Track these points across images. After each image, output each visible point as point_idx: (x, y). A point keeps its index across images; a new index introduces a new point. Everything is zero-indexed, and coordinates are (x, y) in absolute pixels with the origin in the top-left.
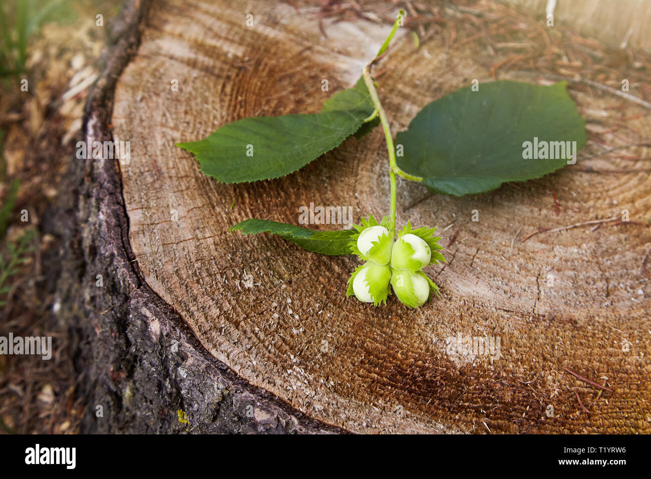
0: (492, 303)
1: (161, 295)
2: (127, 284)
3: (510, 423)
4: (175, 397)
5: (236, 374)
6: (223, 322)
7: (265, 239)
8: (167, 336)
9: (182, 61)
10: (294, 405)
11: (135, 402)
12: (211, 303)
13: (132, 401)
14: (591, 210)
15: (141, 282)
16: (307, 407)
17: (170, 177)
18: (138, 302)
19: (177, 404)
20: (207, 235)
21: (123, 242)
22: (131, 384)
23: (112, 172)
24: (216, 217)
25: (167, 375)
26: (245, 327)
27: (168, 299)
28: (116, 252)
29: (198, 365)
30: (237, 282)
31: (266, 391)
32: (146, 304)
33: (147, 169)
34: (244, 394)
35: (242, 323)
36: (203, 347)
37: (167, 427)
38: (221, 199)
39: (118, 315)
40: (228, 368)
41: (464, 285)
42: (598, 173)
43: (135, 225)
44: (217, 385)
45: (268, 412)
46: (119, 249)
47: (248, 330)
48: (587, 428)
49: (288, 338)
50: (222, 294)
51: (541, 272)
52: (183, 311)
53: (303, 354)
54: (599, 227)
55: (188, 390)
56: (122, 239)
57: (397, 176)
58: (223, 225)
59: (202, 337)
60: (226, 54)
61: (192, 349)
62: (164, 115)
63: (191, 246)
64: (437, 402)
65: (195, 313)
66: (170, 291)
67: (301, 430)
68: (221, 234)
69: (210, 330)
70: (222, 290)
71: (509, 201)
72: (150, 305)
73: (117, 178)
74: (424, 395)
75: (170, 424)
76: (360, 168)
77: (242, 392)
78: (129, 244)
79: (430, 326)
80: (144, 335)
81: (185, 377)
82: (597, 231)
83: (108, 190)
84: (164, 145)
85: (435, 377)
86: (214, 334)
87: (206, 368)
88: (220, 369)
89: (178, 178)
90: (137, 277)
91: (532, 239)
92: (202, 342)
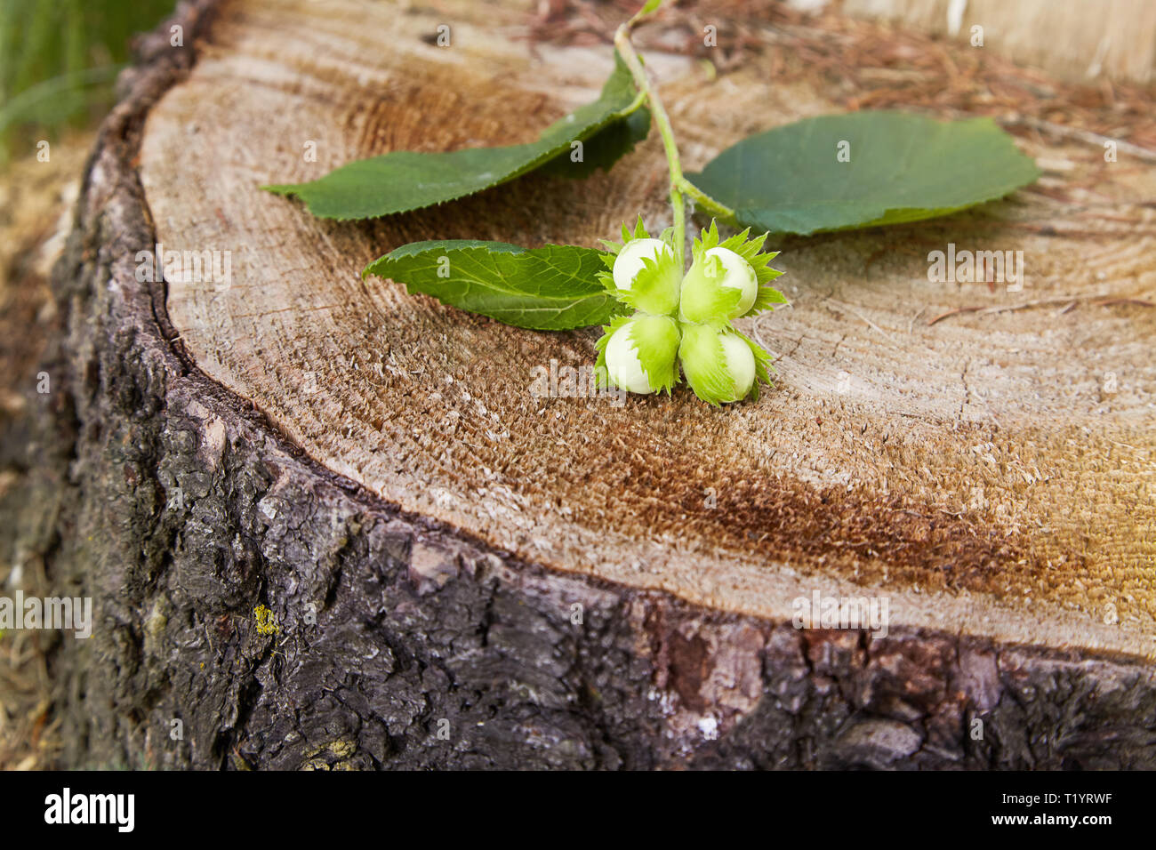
0: (878, 406)
1: (227, 385)
2: (161, 374)
3: (929, 571)
4: (251, 573)
5: (375, 495)
6: (349, 422)
7: (432, 314)
8: (237, 444)
9: (273, 86)
10: (493, 540)
11: (169, 637)
12: (326, 395)
13: (163, 635)
14: (1057, 285)
15: (187, 367)
16: (520, 544)
17: (250, 230)
18: (182, 393)
19: (255, 593)
20: (319, 305)
21: (154, 314)
22: (162, 598)
23: (137, 222)
24: (337, 283)
25: (236, 528)
26: (393, 428)
27: (241, 389)
28: (141, 327)
29: (300, 482)
30: (378, 366)
31: (436, 520)
32: (198, 397)
33: (203, 218)
34: (391, 525)
35: (388, 424)
36: (309, 457)
37: (233, 656)
38: (346, 260)
39: (141, 447)
40: (360, 485)
41: (821, 381)
42: (1064, 235)
43: (180, 291)
44: (338, 513)
45: (441, 549)
46: (147, 322)
47: (400, 431)
48: (1084, 580)
49: (479, 446)
50: (348, 382)
51: (969, 368)
52: (270, 405)
53: (509, 469)
54: (1073, 308)
55: (278, 542)
56: (153, 310)
57: (685, 196)
58: (349, 292)
59: (308, 442)
60: (355, 79)
61: (287, 457)
62: (238, 150)
63: (289, 319)
64: (779, 538)
65: (295, 409)
66: (246, 378)
67: (507, 576)
68: (346, 305)
69: (324, 432)
70: (347, 377)
71: (899, 273)
72: (206, 398)
73: (146, 231)
74: (754, 528)
75: (239, 650)
76: (612, 225)
77: (386, 522)
78: (167, 316)
79: (759, 433)
80: (193, 462)
81: (272, 517)
82: (1071, 314)
83: (128, 245)
84: (238, 189)
85: (773, 504)
86: (331, 437)
87: (315, 487)
88: (344, 488)
89: (264, 232)
90: (181, 360)
91: (948, 321)
92: (308, 449)
